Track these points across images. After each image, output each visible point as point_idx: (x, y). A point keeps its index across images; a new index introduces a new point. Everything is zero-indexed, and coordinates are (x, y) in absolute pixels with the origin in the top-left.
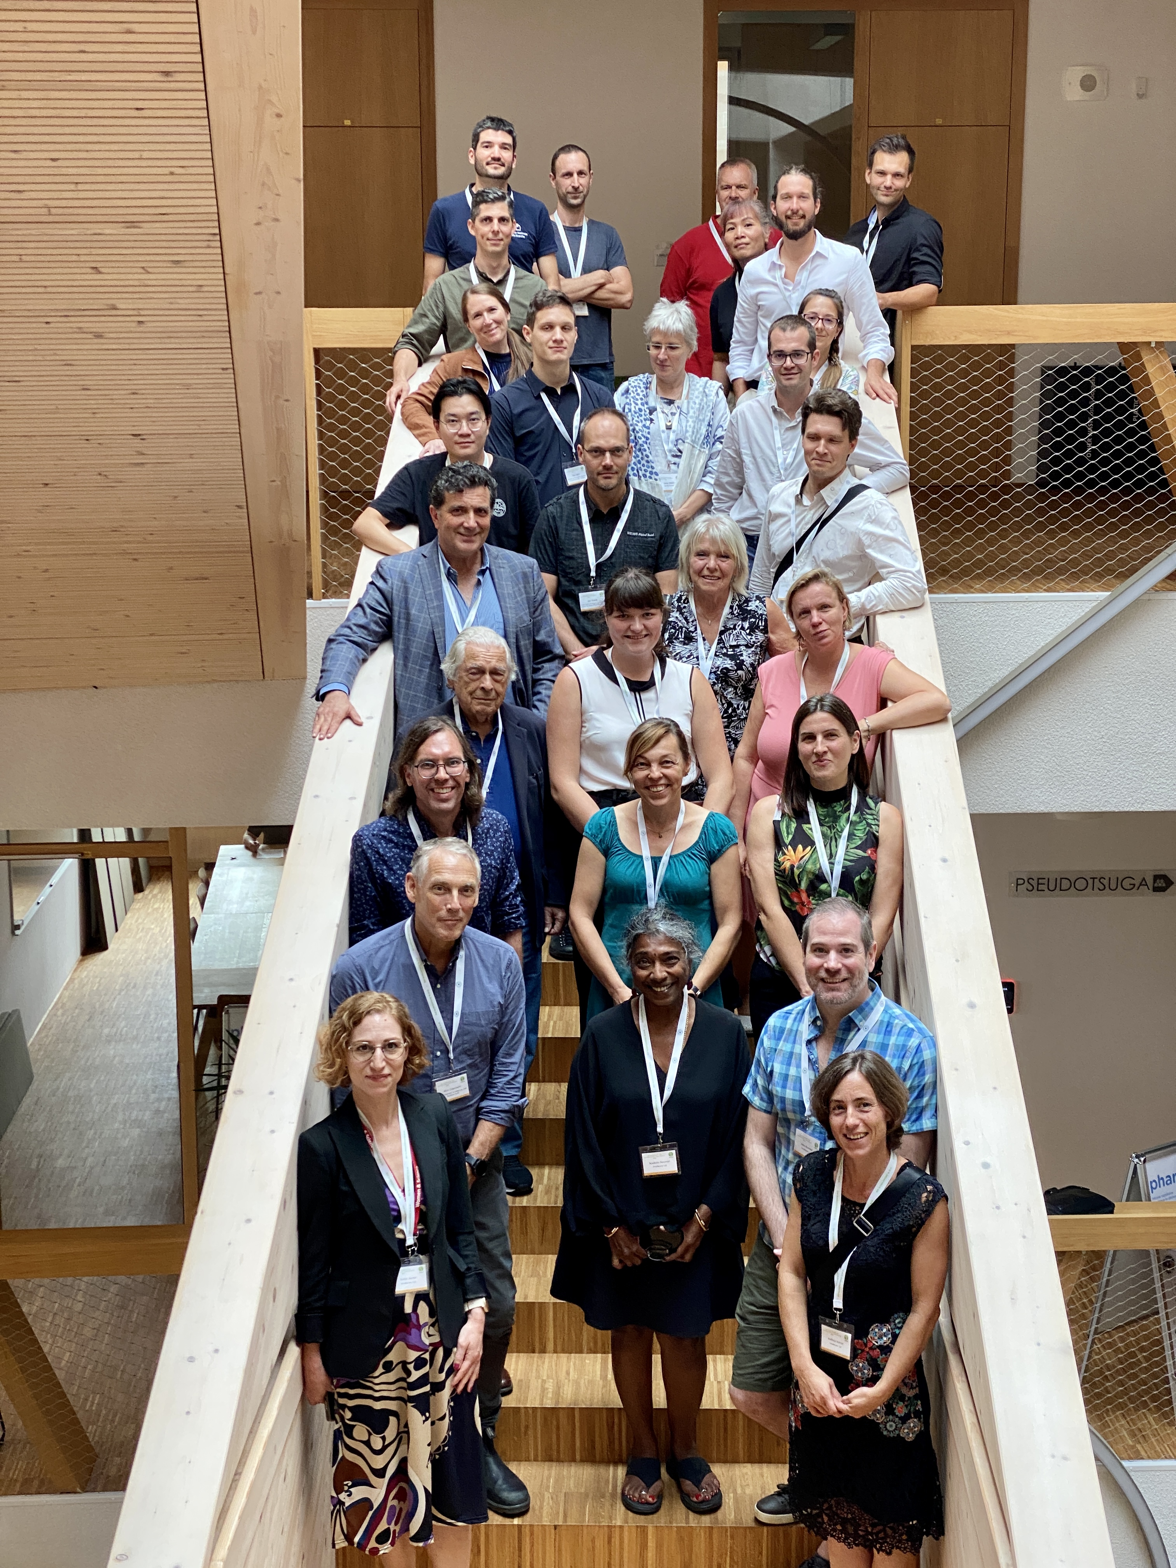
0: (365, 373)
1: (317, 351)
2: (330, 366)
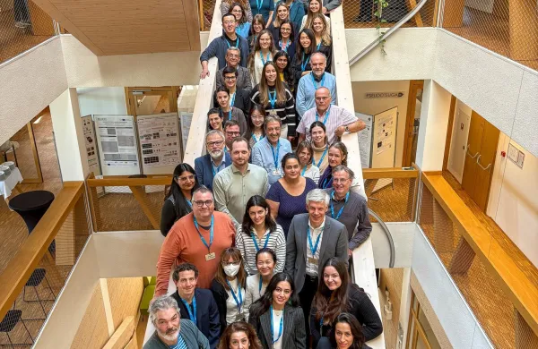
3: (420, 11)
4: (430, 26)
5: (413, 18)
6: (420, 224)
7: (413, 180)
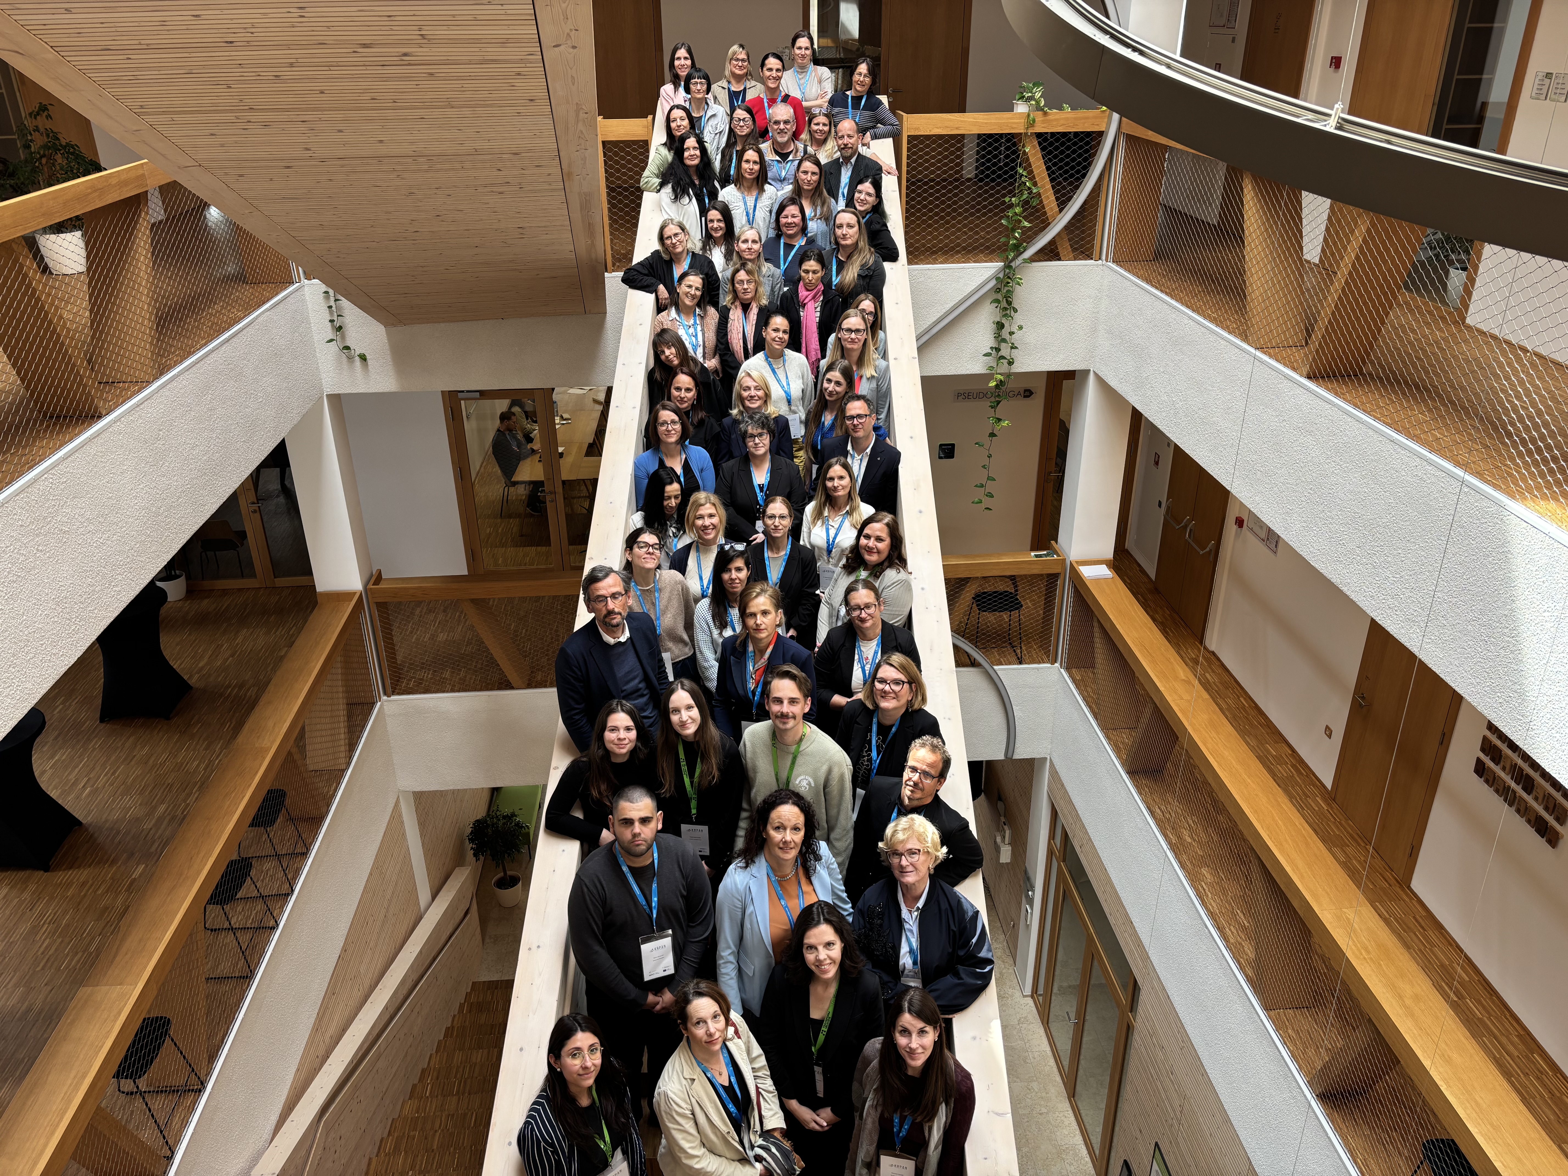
0: (629, 154)
1: (604, 142)
2: (610, 150)
3: (1066, 228)
4: (1089, 257)
5: (1052, 242)
6: (1068, 669)
7: (1052, 579)
